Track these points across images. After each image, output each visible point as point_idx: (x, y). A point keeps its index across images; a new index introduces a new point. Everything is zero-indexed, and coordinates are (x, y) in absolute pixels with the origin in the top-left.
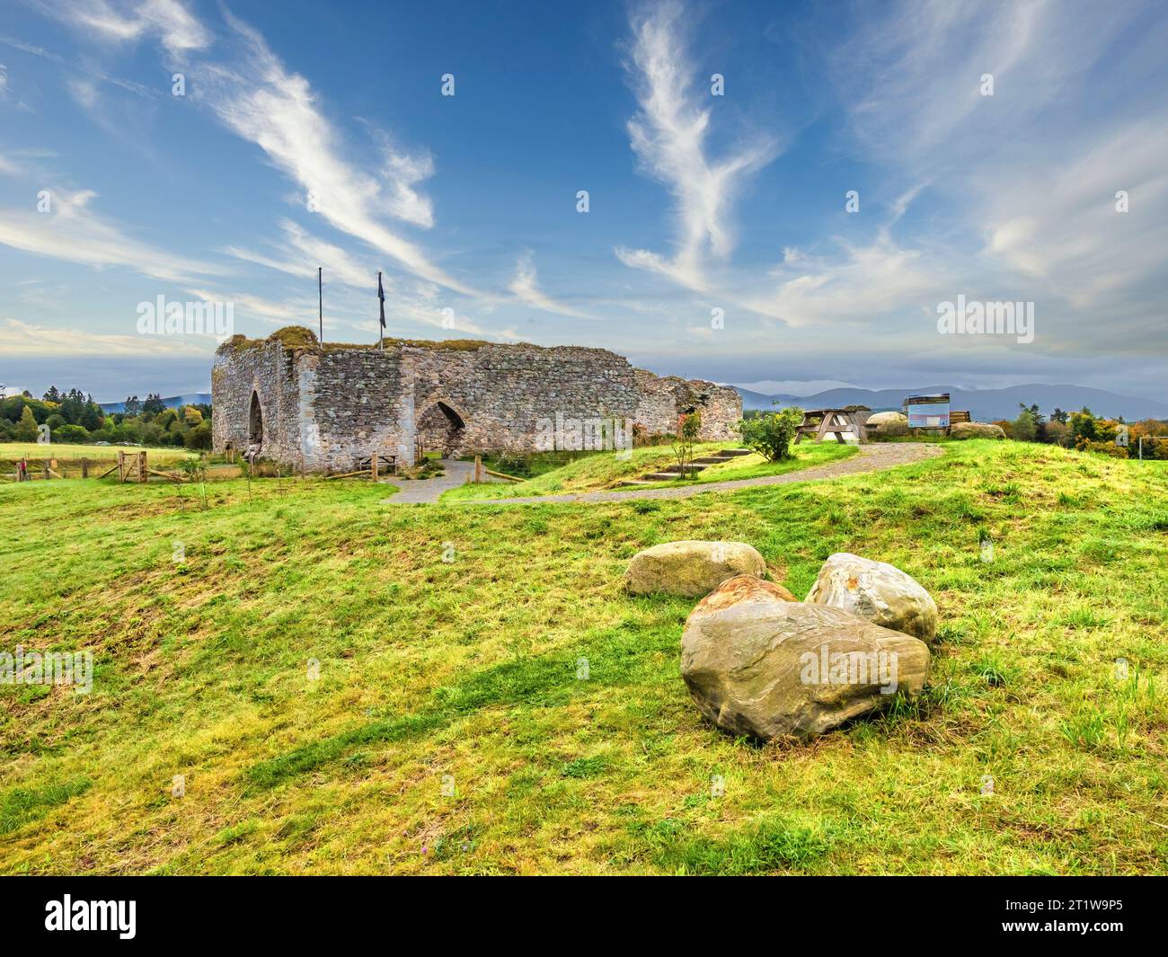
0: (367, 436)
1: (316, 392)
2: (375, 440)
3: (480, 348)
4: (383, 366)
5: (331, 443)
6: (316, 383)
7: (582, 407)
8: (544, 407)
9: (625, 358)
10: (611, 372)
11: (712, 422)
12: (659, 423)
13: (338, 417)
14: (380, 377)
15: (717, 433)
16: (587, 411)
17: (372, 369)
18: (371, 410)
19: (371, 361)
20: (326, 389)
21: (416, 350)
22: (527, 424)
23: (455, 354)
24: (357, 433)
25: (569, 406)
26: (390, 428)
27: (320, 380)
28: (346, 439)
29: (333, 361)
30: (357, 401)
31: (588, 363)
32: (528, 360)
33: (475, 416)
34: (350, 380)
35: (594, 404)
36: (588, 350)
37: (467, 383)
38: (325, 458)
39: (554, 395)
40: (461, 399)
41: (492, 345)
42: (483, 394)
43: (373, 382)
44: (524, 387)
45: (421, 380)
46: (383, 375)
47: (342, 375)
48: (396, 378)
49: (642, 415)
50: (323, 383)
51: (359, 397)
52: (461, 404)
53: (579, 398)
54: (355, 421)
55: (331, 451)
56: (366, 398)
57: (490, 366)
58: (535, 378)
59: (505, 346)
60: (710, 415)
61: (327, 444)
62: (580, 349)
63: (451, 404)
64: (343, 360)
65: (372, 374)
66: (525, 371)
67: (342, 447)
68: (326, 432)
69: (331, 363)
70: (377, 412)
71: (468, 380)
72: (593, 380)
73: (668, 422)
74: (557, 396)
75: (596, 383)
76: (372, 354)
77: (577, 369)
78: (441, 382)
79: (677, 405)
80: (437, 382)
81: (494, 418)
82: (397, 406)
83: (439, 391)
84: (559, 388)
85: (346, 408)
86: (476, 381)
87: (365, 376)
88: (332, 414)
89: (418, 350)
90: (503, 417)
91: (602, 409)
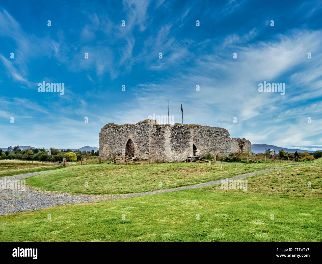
0: (183, 151)
1: (171, 138)
2: (184, 152)
3: (199, 127)
4: (186, 130)
5: (174, 153)
6: (171, 135)
7: (220, 144)
8: (213, 144)
9: (228, 131)
10: (225, 135)
11: (246, 149)
12: (235, 150)
13: (176, 145)
14: (185, 134)
16: (221, 146)
17: (184, 131)
18: (184, 143)
19: (183, 129)
20: (173, 137)
22: (209, 149)
23: (194, 128)
24: (180, 150)
25: (218, 144)
26: (188, 149)
27: (172, 134)
28: (178, 152)
29: (174, 128)
31: (221, 132)
32: (209, 130)
33: (199, 147)
34: (179, 134)
36: (221, 128)
37: (197, 137)
38: (173, 158)
39: (214, 141)
40: (196, 141)
41: (202, 126)
42: (200, 140)
44: (209, 138)
46: (186, 133)
47: (177, 133)
49: (232, 147)
51: (181, 139)
52: (196, 143)
53: (220, 142)
54: (180, 146)
55: (174, 156)
56: (182, 140)
57: (202, 132)
58: (211, 136)
59: (204, 127)
61: (173, 153)
62: (219, 128)
63: (194, 143)
64: (177, 128)
66: (209, 134)
67: (177, 154)
68: (173, 150)
69: (174, 129)
70: (185, 144)
71: (197, 136)
72: (222, 137)
73: (237, 149)
76: (184, 127)
77: (219, 134)
79: (239, 144)
82: (189, 142)
84: (216, 139)
85: (178, 143)
86: (199, 136)
87: (182, 133)
88: (174, 144)
90: (204, 147)
91: (224, 145)
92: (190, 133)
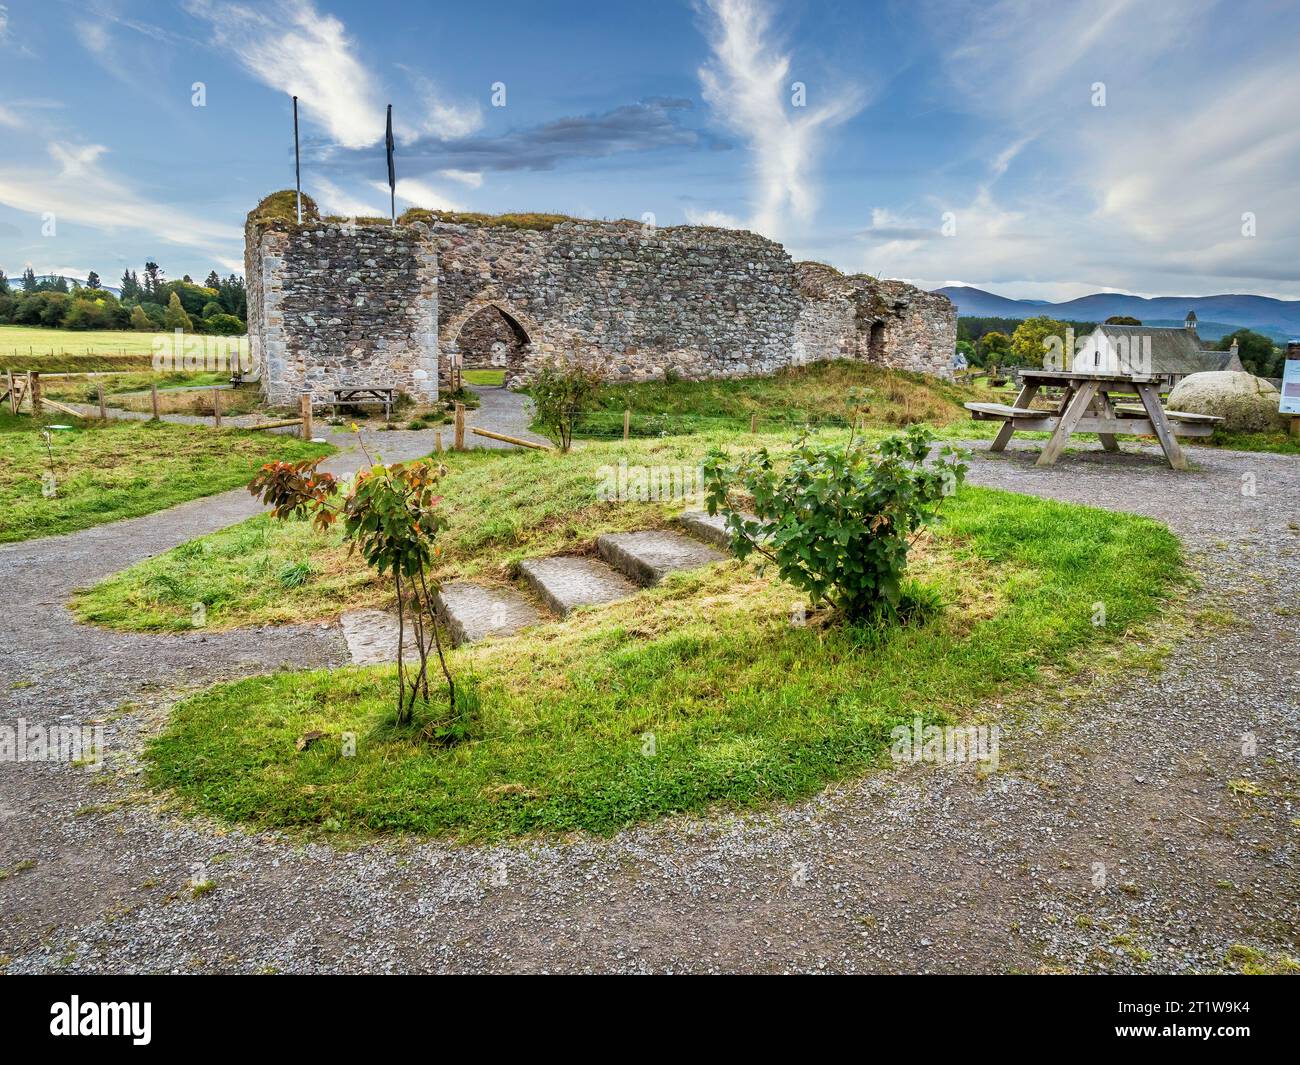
0: (366, 356)
1: (285, 289)
2: (377, 361)
3: (556, 227)
4: (388, 250)
5: (309, 365)
6: (286, 275)
7: (712, 316)
8: (654, 315)
9: (781, 246)
10: (759, 266)
11: (908, 343)
12: (828, 344)
13: (319, 326)
14: (384, 267)
15: (916, 358)
16: (720, 323)
17: (372, 255)
18: (370, 317)
19: (369, 243)
20: (301, 283)
21: (455, 227)
22: (626, 340)
23: (517, 234)
24: (349, 351)
25: (691, 316)
26: (401, 344)
27: (290, 270)
28: (333, 359)
29: (311, 241)
30: (349, 302)
31: (723, 252)
32: (631, 244)
33: (546, 327)
34: (338, 271)
35: (731, 313)
36: (725, 233)
37: (533, 278)
38: (300, 386)
39: (669, 298)
40: (525, 302)
41: (575, 222)
42: (558, 295)
43: (373, 274)
44: (623, 285)
45: (463, 272)
46: (388, 263)
47: (325, 263)
48: (409, 269)
49: (804, 330)
50: (295, 275)
51: (352, 296)
52: (524, 309)
53: (708, 303)
54: (347, 332)
55: (310, 377)
56: (362, 299)
57: (571, 254)
58: (640, 273)
59: (595, 225)
60: (907, 333)
61: (303, 366)
62: (713, 230)
63: (510, 309)
64: (326, 239)
65: (371, 262)
66: (625, 262)
67: (326, 371)
68: (301, 348)
69: (308, 245)
70: (380, 320)
71: (535, 274)
72: (731, 277)
73: (842, 341)
74: (673, 299)
75: (735, 282)
76: (371, 231)
77: (706, 261)
78: (494, 276)
79: (857, 317)
80: (487, 276)
81: (576, 330)
82: (412, 311)
83: (491, 289)
84: (678, 288)
85: (332, 313)
86: (547, 275)
87: (360, 265)
88: (310, 321)
89: (461, 228)
90: (588, 328)
91: (742, 320)
92: (413, 264)
